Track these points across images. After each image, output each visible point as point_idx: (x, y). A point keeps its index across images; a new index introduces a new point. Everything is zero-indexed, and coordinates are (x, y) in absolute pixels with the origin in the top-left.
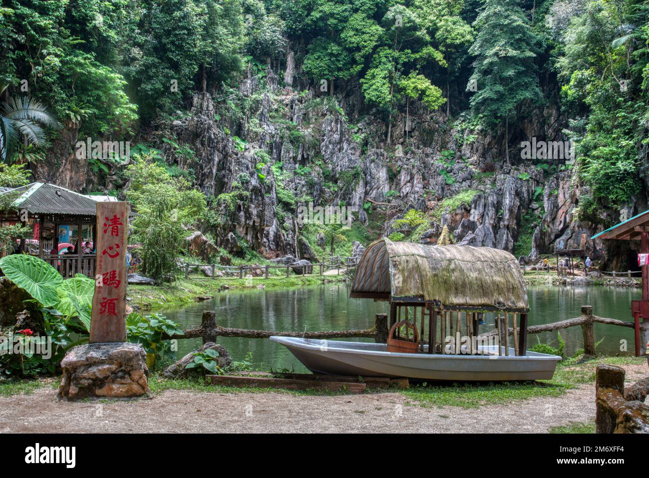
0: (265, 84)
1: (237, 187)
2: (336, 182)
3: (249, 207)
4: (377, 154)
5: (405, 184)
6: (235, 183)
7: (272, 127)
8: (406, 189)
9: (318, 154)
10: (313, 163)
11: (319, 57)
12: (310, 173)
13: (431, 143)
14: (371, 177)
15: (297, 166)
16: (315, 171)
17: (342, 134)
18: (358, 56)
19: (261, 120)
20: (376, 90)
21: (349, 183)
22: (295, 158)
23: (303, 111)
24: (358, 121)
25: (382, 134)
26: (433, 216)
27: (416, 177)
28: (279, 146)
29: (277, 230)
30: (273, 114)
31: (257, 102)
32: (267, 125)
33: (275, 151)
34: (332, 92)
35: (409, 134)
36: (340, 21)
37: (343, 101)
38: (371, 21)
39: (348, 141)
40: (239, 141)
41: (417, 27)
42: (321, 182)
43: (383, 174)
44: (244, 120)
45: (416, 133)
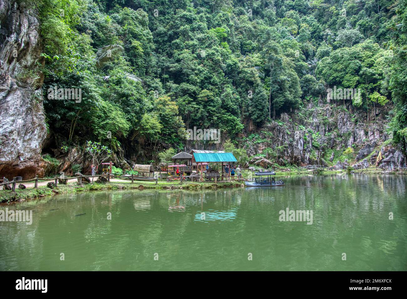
0: (318, 104)
1: (285, 144)
2: (342, 137)
3: (288, 150)
4: (360, 125)
5: (371, 136)
8: (371, 138)
9: (336, 127)
10: (333, 131)
12: (331, 135)
14: (357, 134)
16: (333, 134)
17: (347, 119)
19: (313, 118)
20: (356, 101)
21: (347, 137)
22: (325, 130)
23: (331, 112)
24: (356, 113)
25: (365, 117)
26: (379, 148)
27: (375, 133)
28: (318, 127)
30: (319, 115)
31: (312, 112)
34: (344, 103)
35: (377, 115)
36: (341, 78)
37: (350, 106)
38: (353, 76)
39: (349, 121)
40: (302, 126)
41: (374, 75)
42: (335, 138)
43: (362, 133)
44: (305, 119)
45: (381, 115)
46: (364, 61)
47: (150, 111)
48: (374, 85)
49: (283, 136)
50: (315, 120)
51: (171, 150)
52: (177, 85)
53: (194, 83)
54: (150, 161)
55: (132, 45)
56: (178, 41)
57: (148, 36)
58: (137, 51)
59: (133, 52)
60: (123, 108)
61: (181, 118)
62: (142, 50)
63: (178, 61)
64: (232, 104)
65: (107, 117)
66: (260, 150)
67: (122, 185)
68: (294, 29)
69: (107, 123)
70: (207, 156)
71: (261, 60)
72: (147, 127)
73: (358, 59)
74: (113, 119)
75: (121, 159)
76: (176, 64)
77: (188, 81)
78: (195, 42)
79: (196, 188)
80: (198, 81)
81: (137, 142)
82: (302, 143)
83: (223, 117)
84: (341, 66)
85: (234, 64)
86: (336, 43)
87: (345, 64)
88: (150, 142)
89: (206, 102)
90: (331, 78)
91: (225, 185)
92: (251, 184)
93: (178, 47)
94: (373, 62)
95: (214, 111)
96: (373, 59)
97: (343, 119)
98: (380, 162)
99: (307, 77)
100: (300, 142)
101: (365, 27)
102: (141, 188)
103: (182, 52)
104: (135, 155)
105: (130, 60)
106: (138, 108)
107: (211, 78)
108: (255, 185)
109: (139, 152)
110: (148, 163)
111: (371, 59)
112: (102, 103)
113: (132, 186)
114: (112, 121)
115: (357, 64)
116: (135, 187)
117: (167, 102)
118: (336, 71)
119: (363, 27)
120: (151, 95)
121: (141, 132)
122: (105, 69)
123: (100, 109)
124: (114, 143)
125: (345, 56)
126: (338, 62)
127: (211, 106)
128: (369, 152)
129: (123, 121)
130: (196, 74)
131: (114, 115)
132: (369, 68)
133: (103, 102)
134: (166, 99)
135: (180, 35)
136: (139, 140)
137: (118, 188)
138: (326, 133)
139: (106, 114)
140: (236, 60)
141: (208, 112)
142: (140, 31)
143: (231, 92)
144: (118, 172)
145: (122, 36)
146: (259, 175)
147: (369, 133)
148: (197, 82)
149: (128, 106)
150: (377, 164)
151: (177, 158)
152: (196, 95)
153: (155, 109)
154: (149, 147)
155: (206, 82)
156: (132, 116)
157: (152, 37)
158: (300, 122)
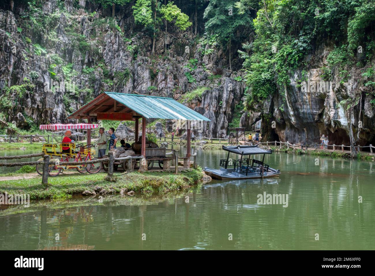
0: (63, 6)
1: (26, 81)
2: (112, 79)
3: (34, 95)
4: (143, 60)
5: (161, 82)
6: (25, 79)
7: (66, 39)
8: (162, 85)
9: (101, 59)
10: (97, 65)
12: (93, 72)
13: (183, 54)
14: (138, 77)
15: (85, 67)
16: (97, 71)
17: (119, 45)
19: (58, 33)
20: (141, 15)
21: (121, 80)
22: (83, 62)
23: (91, 28)
24: (132, 36)
25: (148, 46)
27: (169, 77)
29: (63, 112)
30: (69, 28)
31: (56, 19)
32: (63, 37)
33: (67, 56)
34: (113, 14)
35: (168, 46)
37: (122, 21)
39: (123, 50)
40: (39, 48)
42: (101, 78)
43: (146, 74)
44: (44, 32)
45: (173, 46)
147: (158, 77)
150: (177, 132)
158: (34, 37)
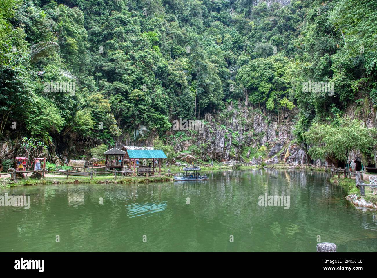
0: (237, 106)
1: (208, 142)
4: (272, 126)
6: (208, 140)
8: (281, 137)
9: (252, 128)
10: (250, 131)
11: (253, 97)
12: (248, 134)
14: (269, 134)
16: (250, 134)
17: (261, 120)
18: (264, 95)
19: (233, 119)
20: (269, 105)
21: (261, 137)
22: (243, 130)
23: (249, 114)
24: (269, 115)
25: (276, 119)
26: (287, 146)
27: (284, 133)
28: (237, 126)
30: (238, 116)
31: (232, 113)
33: (236, 128)
34: (259, 107)
35: (286, 118)
36: (257, 85)
37: (264, 109)
38: (267, 83)
39: (264, 122)
40: (223, 126)
41: (284, 83)
42: (251, 137)
43: (274, 133)
44: (226, 119)
45: (288, 118)
46: (276, 71)
47: (83, 107)
48: (284, 92)
49: (206, 134)
50: (235, 121)
51: (103, 146)
52: (110, 84)
53: (126, 83)
54: (82, 156)
55: (67, 42)
56: (112, 41)
57: (83, 35)
58: (72, 48)
59: (67, 49)
60: (58, 105)
61: (113, 115)
62: (77, 48)
63: (112, 60)
64: (161, 103)
65: (41, 113)
66: (186, 147)
67: (57, 181)
68: (219, 39)
69: (41, 119)
70: (140, 153)
71: (189, 64)
72: (80, 123)
73: (271, 69)
74: (47, 115)
75: (52, 154)
76: (110, 63)
77: (120, 81)
78: (129, 44)
79: (130, 183)
80: (131, 80)
81: (69, 138)
82: (223, 141)
83: (153, 115)
84: (258, 74)
85: (164, 67)
86: (253, 53)
87: (260, 72)
88: (81, 137)
89: (138, 101)
90: (249, 84)
91: (156, 180)
92: (179, 178)
93: (112, 47)
94: (284, 72)
95: (145, 110)
96: (283, 70)
97: (258, 121)
98: (288, 159)
99: (229, 82)
100: (221, 140)
101: (277, 42)
102: (77, 182)
103: (116, 52)
104: (66, 150)
105: (65, 57)
106: (73, 105)
107: (142, 78)
108: (183, 179)
109: (71, 148)
110: (80, 158)
111: (282, 70)
112: (36, 98)
113: (68, 181)
114: (46, 116)
115: (271, 73)
116: (70, 182)
117: (100, 100)
118: (253, 78)
119: (276, 42)
120: (84, 92)
121: (74, 128)
122: (38, 64)
123: (34, 105)
124: (46, 138)
125: (261, 65)
126: (256, 70)
127: (142, 105)
128: (279, 150)
129: (58, 117)
130: (129, 74)
131: (48, 111)
132: (280, 77)
133: (38, 98)
134: (99, 97)
135: (114, 36)
136: (71, 136)
137: (53, 183)
138: (244, 132)
139: (40, 109)
140: (166, 63)
141: (139, 111)
142: (75, 29)
143: (161, 92)
144: (51, 167)
145: (58, 32)
146: (187, 171)
147: (279, 133)
148: (129, 82)
149: (63, 103)
150: (285, 160)
151: (109, 153)
152: (127, 94)
153: (88, 106)
154: (80, 143)
155: (137, 82)
156: (66, 112)
157: (87, 36)
158: (222, 122)
